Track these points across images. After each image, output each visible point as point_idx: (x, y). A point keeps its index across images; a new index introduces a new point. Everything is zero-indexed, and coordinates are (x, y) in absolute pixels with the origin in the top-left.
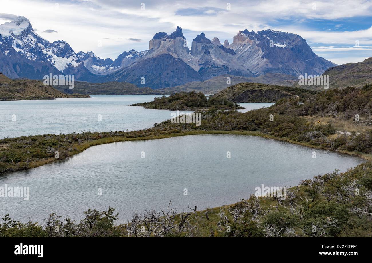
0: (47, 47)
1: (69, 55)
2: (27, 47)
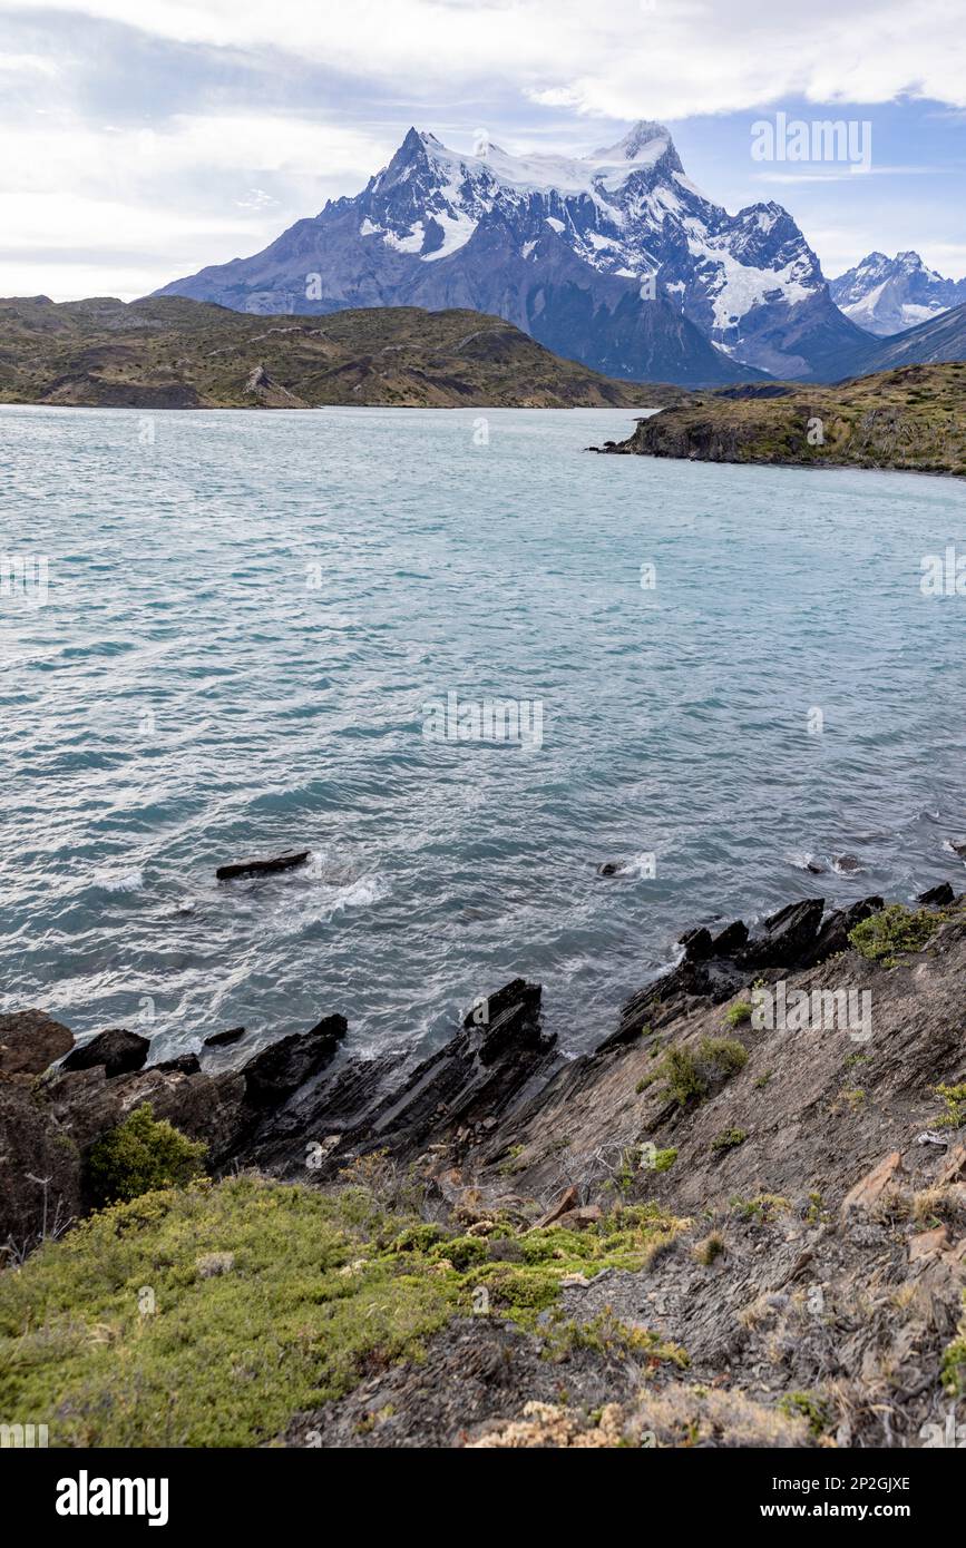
0: (718, 230)
1: (785, 259)
2: (638, 231)
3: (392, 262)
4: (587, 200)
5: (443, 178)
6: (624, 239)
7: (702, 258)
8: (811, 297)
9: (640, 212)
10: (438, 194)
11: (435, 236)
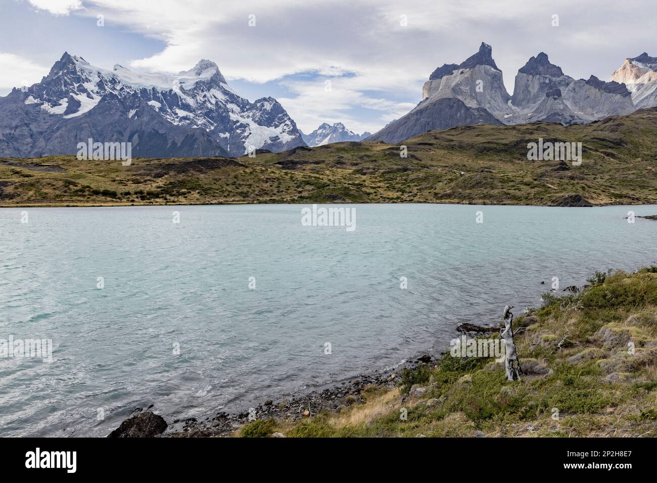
0: (245, 110)
1: (279, 123)
2: (202, 109)
3: (44, 119)
4: (173, 93)
5: (87, 79)
6: (195, 112)
7: (238, 121)
8: (293, 140)
9: (203, 100)
10: (81, 86)
11: (74, 105)
